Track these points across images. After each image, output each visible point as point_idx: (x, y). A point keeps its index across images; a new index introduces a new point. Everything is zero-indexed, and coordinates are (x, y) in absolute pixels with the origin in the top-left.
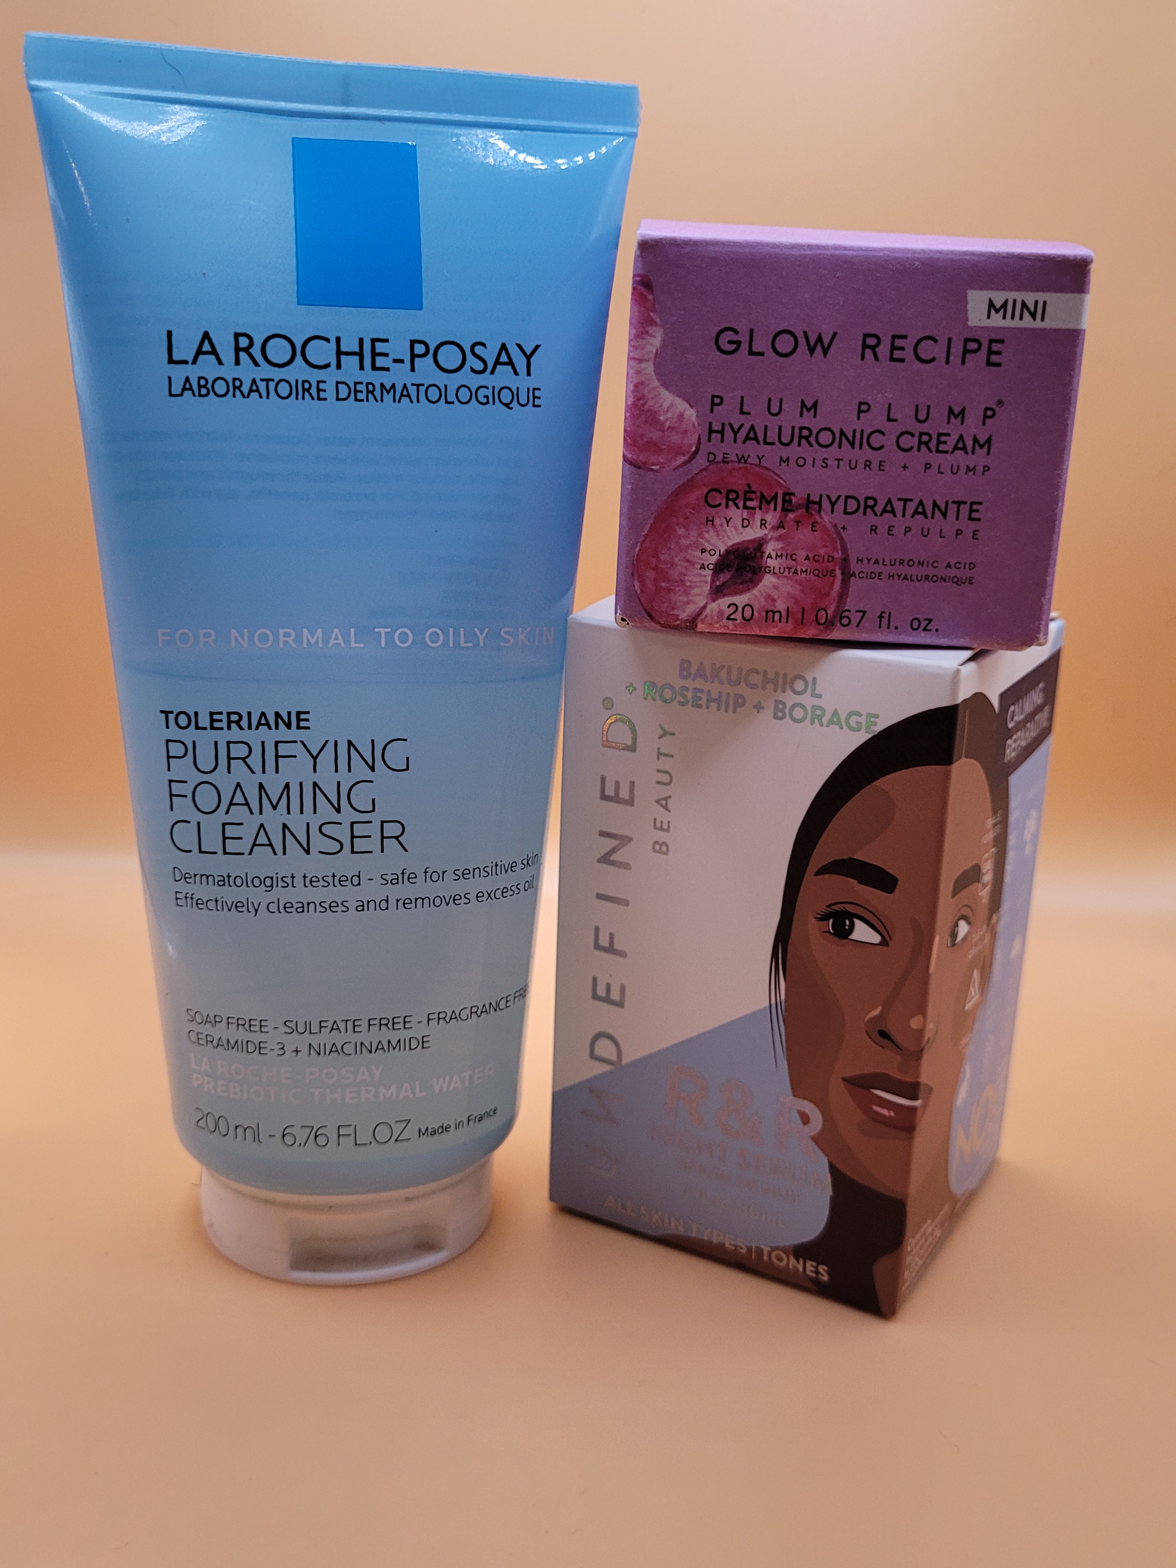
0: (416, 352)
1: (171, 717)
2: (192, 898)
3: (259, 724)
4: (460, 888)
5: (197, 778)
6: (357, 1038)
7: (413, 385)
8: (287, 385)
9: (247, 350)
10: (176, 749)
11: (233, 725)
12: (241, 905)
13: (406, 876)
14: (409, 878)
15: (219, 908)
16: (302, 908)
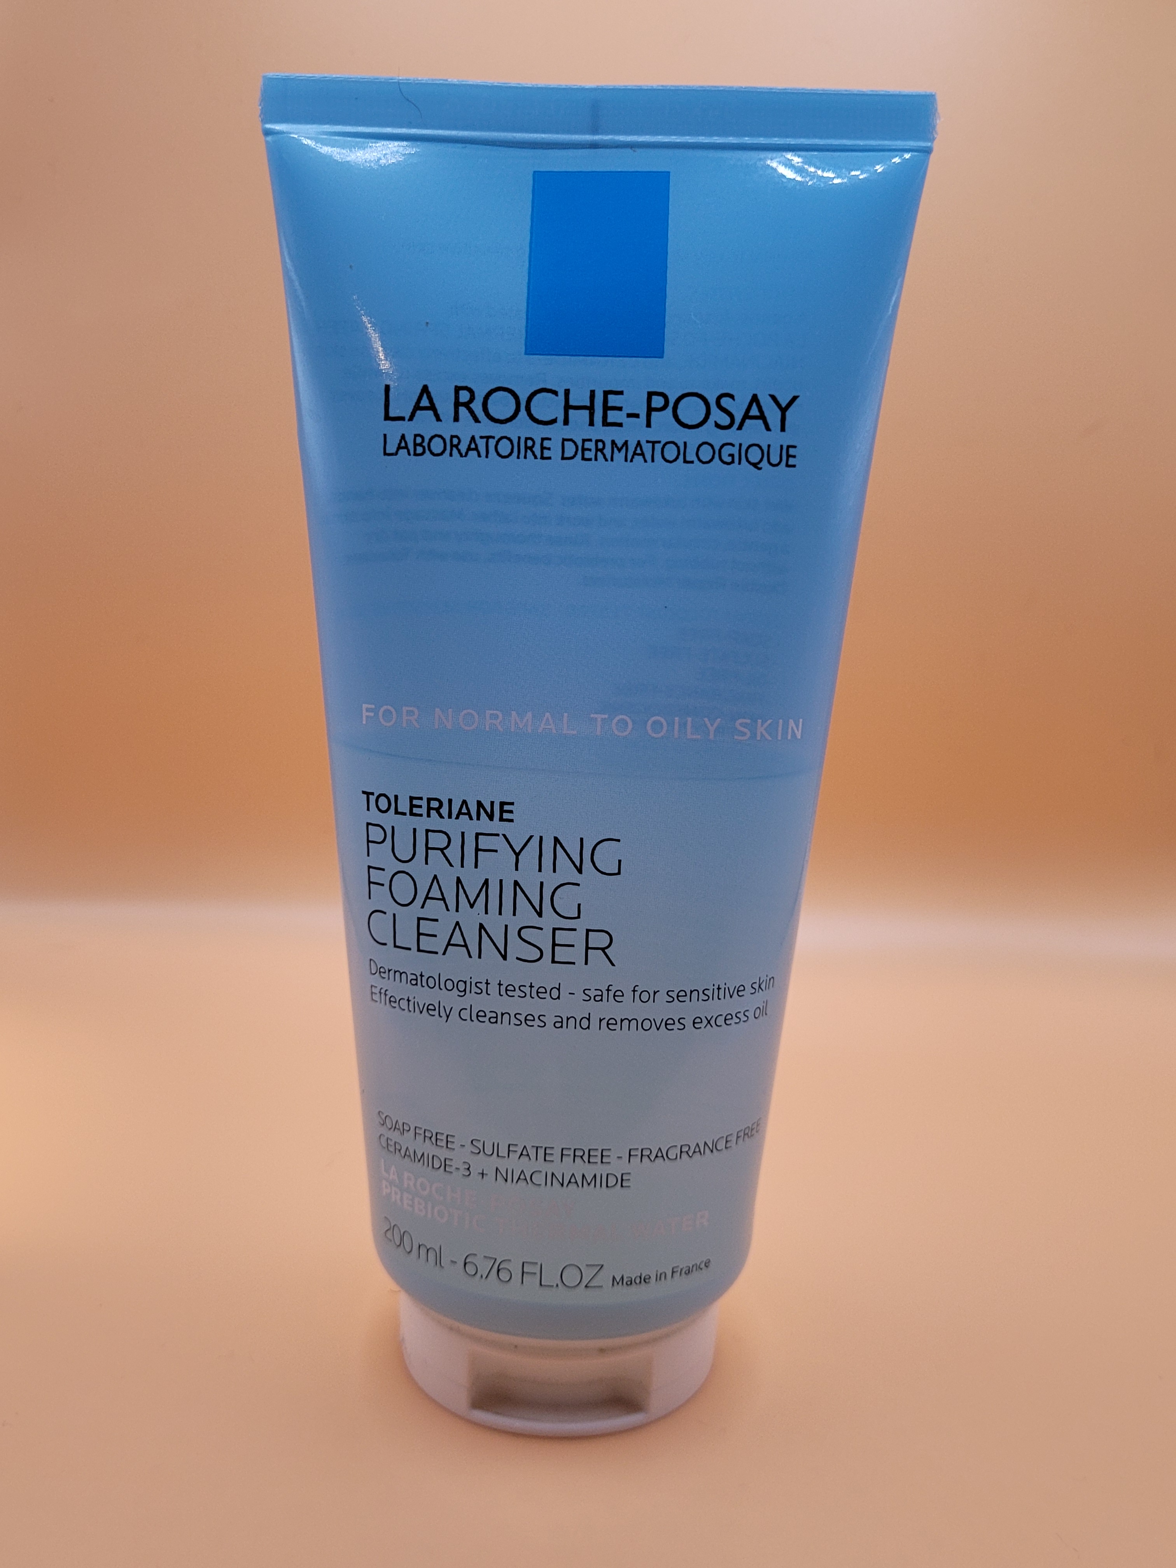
0: (654, 405)
1: (372, 799)
2: (386, 995)
3: (460, 813)
4: (675, 1010)
5: (393, 866)
6: (549, 1168)
7: (648, 442)
8: (508, 442)
9: (467, 405)
10: (376, 834)
11: (433, 813)
12: (433, 1008)
13: (611, 994)
14: (614, 996)
15: (411, 1008)
16: (495, 1019)
